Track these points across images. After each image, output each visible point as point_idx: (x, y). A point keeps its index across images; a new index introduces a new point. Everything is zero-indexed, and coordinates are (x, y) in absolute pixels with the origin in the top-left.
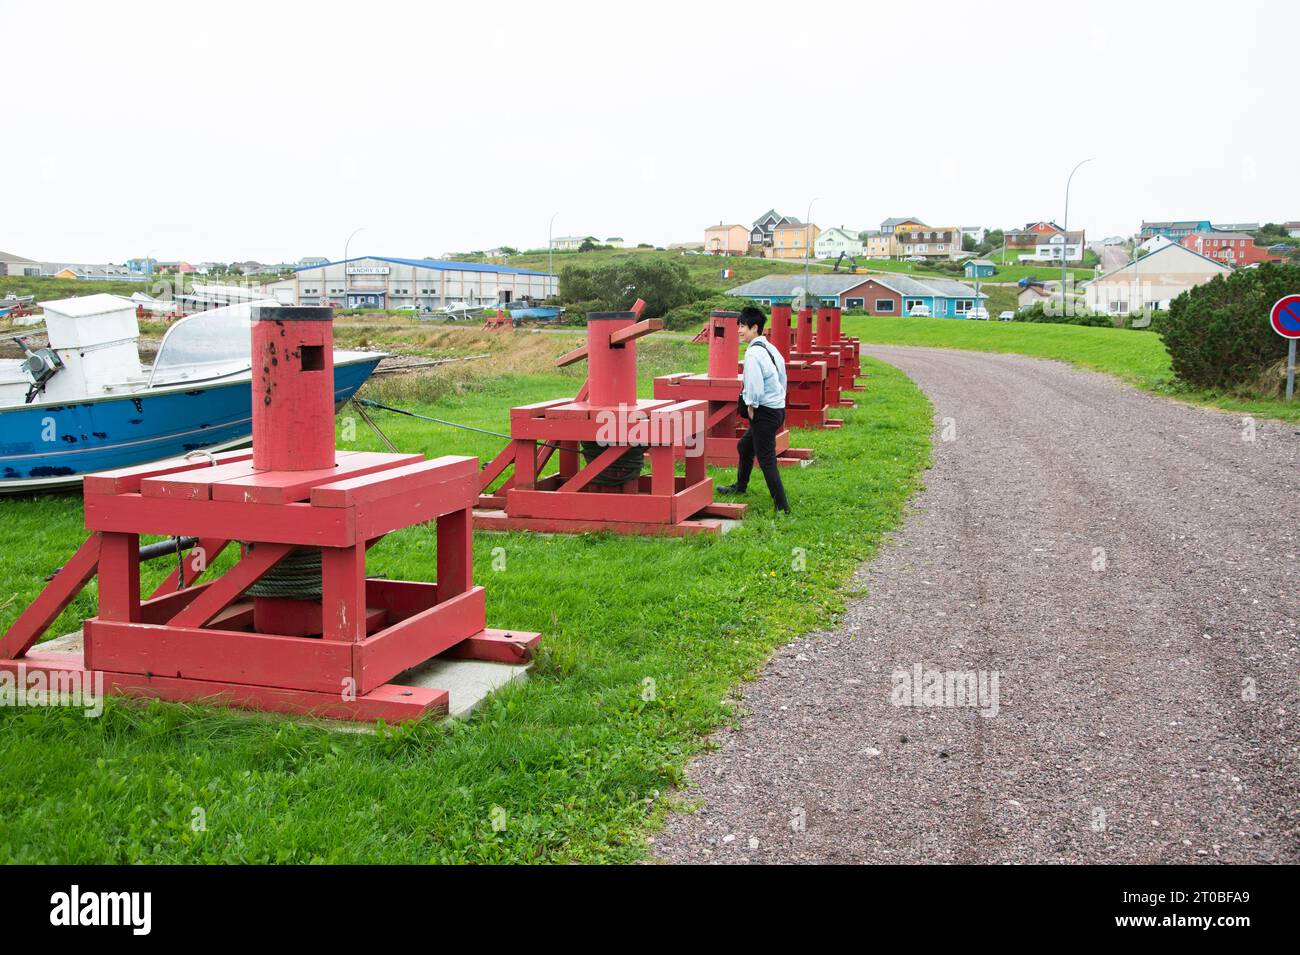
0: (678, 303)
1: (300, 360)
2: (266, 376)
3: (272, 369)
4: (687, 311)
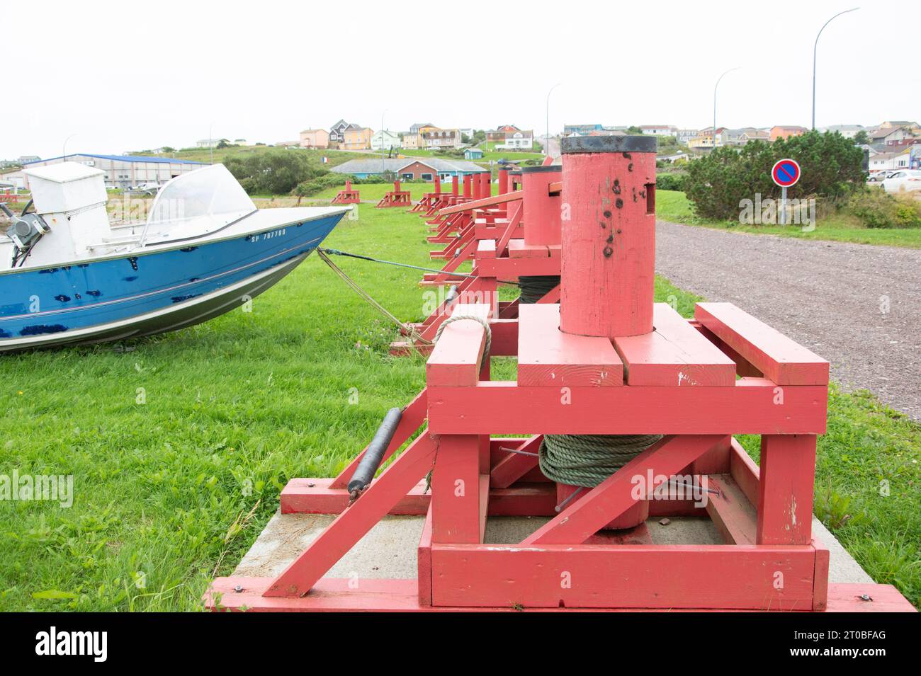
1: (646, 199)
2: (606, 221)
3: (615, 212)
4: (311, 184)
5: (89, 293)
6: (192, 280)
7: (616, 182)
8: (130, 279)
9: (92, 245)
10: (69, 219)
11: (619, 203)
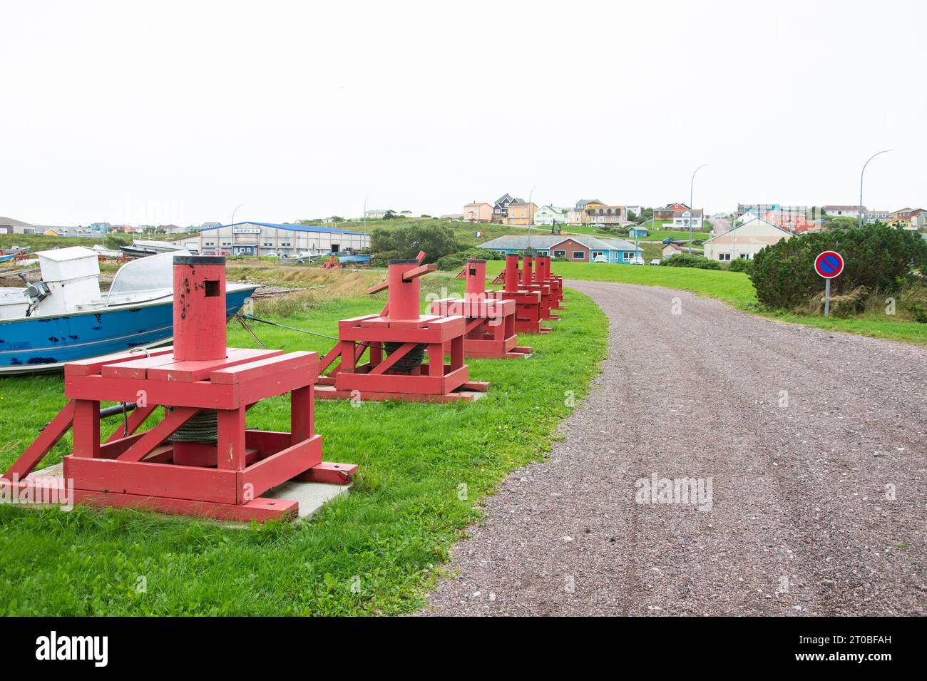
0: (446, 253)
1: (204, 290)
2: (182, 300)
3: (186, 295)
4: (452, 258)
5: (71, 337)
6: (140, 332)
7: (187, 280)
8: (97, 329)
9: (80, 304)
10: (63, 286)
11: (188, 291)
